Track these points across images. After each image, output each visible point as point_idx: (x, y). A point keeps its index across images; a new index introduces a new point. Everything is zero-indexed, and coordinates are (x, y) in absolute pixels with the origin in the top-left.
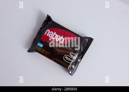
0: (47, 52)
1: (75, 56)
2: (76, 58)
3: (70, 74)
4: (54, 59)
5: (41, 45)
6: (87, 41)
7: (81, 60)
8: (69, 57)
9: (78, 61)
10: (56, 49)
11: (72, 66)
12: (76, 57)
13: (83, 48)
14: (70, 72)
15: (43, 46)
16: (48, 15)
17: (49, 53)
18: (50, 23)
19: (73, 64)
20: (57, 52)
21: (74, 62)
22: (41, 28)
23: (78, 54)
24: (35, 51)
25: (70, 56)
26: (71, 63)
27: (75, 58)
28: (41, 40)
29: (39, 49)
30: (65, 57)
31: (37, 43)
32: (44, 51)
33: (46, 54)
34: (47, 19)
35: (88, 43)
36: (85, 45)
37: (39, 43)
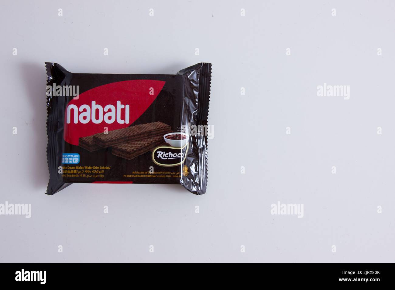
0: (100, 170)
2: (190, 141)
4: (128, 176)
5: (74, 159)
6: (195, 78)
7: (206, 139)
8: (167, 151)
9: (201, 146)
10: (119, 147)
11: (189, 170)
12: (188, 140)
13: (194, 102)
15: (81, 159)
17: (108, 168)
20: (128, 153)
21: (189, 156)
24: (66, 184)
25: (168, 145)
26: (182, 163)
27: (187, 144)
28: (66, 142)
29: (75, 172)
30: (156, 154)
31: (60, 159)
32: (91, 170)
33: (101, 176)
34: (51, 78)
35: (201, 83)
36: (196, 93)
37: (63, 156)
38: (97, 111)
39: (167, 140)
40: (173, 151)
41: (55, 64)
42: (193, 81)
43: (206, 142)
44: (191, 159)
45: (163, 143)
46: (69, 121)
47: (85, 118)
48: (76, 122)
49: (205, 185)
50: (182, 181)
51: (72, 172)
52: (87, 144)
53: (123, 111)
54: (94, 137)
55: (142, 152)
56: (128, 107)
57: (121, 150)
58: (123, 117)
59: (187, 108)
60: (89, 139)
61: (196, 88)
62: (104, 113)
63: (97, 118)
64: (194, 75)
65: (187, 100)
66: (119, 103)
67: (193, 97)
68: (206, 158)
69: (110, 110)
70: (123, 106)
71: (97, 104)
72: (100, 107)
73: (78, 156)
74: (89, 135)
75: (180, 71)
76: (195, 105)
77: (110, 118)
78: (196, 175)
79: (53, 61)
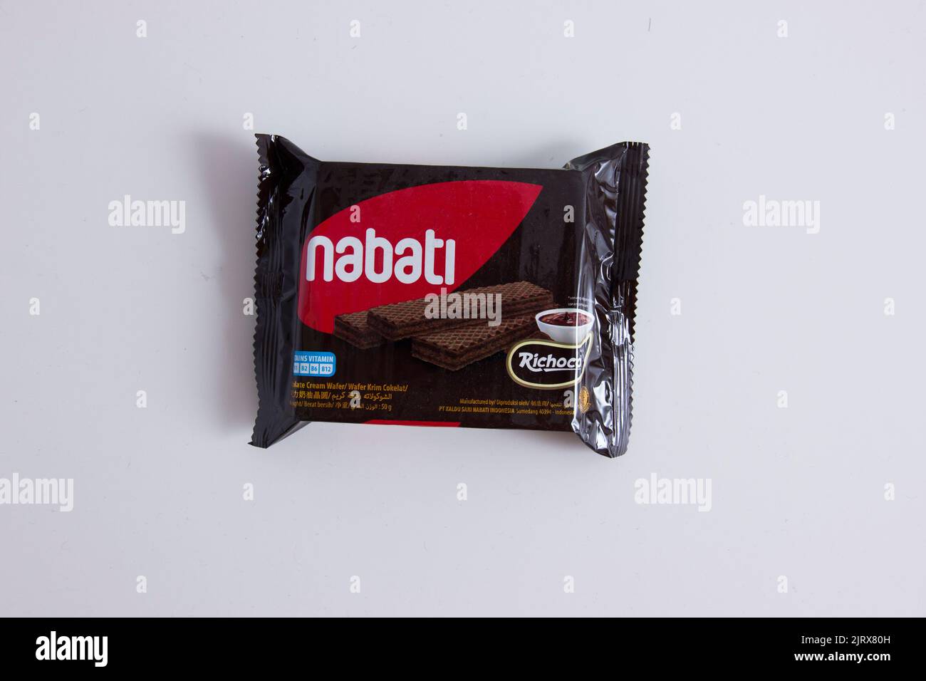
0: (383, 393)
1: (582, 322)
2: (594, 329)
3: (605, 452)
4: (449, 409)
5: (322, 365)
6: (610, 178)
7: (632, 324)
8: (543, 351)
9: (618, 342)
10: (429, 339)
11: (592, 398)
12: (590, 325)
13: (607, 237)
14: (601, 441)
15: (338, 365)
16: (262, 139)
17: (402, 389)
18: (303, 186)
19: (589, 381)
20: (451, 354)
21: (592, 363)
22: (260, 245)
23: (596, 296)
24: (301, 422)
25: (545, 337)
26: (577, 380)
27: (590, 336)
29: (325, 395)
30: (517, 360)
31: (288, 364)
32: (362, 393)
33: (385, 407)
34: (268, 171)
35: (622, 189)
36: (611, 214)
37: (296, 358)
38: (379, 252)
39: (543, 327)
40: (558, 353)
41: (278, 138)
42: (605, 185)
43: (632, 332)
44: (598, 372)
45: (533, 332)
46: (311, 276)
47: (349, 268)
48: (328, 277)
49: (625, 432)
50: (575, 424)
51: (317, 396)
52: (355, 331)
53: (440, 254)
54: (371, 316)
55: (485, 353)
56: (451, 245)
57: (433, 347)
58: (440, 269)
59: (592, 249)
60: (358, 319)
61: (610, 203)
62: (396, 258)
63: (379, 268)
64: (606, 172)
65: (592, 231)
66: (430, 234)
67: (604, 225)
68: (630, 371)
69: (409, 252)
70: (440, 243)
71: (377, 235)
72: (384, 243)
73: (332, 358)
74: (358, 311)
75: (575, 161)
76: (609, 243)
77: (408, 270)
78: (606, 409)
79: (273, 131)
